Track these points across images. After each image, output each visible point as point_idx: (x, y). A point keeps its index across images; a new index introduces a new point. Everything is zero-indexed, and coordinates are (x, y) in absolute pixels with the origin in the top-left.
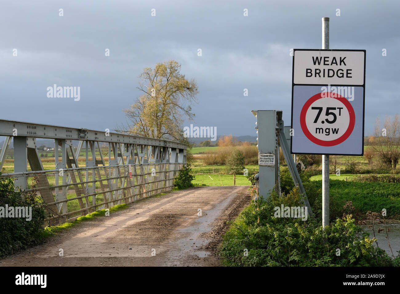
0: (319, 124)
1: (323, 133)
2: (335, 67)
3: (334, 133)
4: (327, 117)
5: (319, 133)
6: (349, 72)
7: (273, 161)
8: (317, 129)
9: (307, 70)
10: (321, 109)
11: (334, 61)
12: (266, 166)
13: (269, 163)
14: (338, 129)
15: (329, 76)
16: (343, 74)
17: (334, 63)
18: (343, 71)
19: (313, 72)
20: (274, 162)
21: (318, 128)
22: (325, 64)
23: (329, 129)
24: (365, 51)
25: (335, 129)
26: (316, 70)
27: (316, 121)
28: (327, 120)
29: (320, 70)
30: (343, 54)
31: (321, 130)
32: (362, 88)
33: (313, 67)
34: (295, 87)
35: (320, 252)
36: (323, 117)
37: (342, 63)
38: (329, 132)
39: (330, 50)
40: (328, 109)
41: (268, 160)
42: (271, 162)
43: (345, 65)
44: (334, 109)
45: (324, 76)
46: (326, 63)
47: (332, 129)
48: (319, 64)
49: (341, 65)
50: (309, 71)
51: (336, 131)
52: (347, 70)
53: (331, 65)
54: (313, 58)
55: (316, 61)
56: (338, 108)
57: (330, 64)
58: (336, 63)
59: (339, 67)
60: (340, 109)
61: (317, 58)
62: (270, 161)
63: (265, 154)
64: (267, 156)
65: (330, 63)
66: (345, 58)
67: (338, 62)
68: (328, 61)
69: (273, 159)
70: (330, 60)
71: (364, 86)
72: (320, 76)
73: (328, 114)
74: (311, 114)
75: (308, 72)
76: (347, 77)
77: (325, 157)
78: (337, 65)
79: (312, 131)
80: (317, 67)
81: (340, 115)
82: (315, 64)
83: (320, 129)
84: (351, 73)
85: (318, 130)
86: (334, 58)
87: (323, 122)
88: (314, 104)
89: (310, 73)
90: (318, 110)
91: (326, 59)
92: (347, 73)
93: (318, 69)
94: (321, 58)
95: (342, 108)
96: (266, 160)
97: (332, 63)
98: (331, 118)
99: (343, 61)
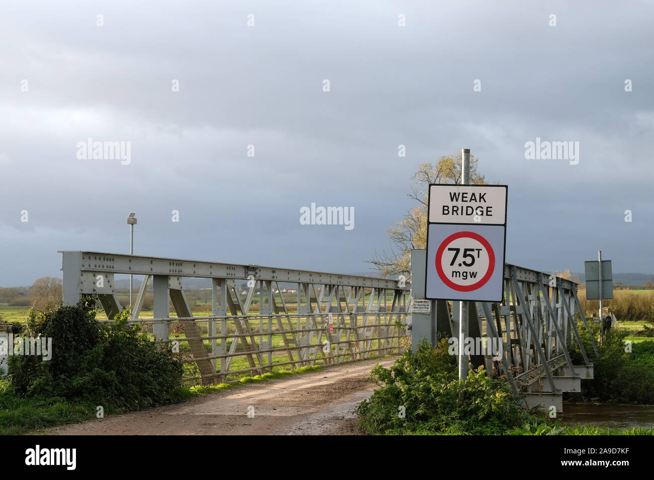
0: (456, 267)
1: (459, 277)
2: (474, 204)
3: (471, 277)
4: (464, 259)
5: (456, 277)
6: (489, 209)
7: (428, 308)
8: (453, 272)
9: (444, 207)
10: (458, 250)
11: (473, 198)
12: (420, 313)
13: (424, 311)
14: (476, 273)
15: (467, 214)
16: (482, 211)
17: (473, 200)
18: (482, 208)
19: (450, 210)
20: (429, 310)
21: (455, 272)
22: (463, 201)
23: (467, 273)
24: (506, 187)
25: (473, 273)
26: (453, 207)
27: (452, 264)
28: (464, 263)
29: (457, 207)
30: (482, 190)
31: (458, 273)
32: (503, 227)
33: (451, 204)
34: (430, 225)
36: (460, 259)
37: (482, 199)
38: (466, 276)
39: (469, 185)
40: (466, 250)
41: (423, 307)
42: (427, 309)
43: (485, 201)
44: (473, 250)
45: (462, 214)
46: (464, 199)
47: (470, 272)
48: (457, 200)
49: (480, 201)
50: (446, 208)
51: (473, 275)
52: (487, 208)
53: (470, 201)
54: (450, 193)
55: (454, 197)
56: (476, 250)
57: (469, 201)
58: (475, 200)
59: (478, 204)
60: (479, 250)
61: (455, 194)
62: (425, 308)
63: (420, 299)
64: (422, 302)
65: (468, 199)
66: (485, 194)
67: (478, 198)
68: (467, 197)
69: (428, 305)
70: (469, 196)
71: (505, 225)
72: (457, 214)
73: (465, 256)
74: (447, 256)
75: (445, 210)
76: (487, 215)
77: (462, 304)
78: (476, 201)
79: (448, 274)
80: (454, 203)
81: (478, 257)
82: (452, 200)
83: (456, 272)
84: (491, 211)
85: (455, 273)
86: (473, 194)
87: (460, 265)
88: (451, 245)
89: (447, 210)
90: (455, 252)
91: (465, 195)
92: (487, 211)
93: (455, 206)
94: (459, 193)
95: (481, 250)
96: (420, 307)
97: (471, 199)
98: (469, 260)
99: (483, 197)
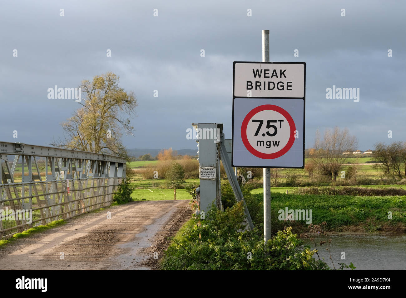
0: (260, 137)
1: (264, 146)
2: (276, 80)
3: (274, 146)
4: (267, 130)
5: (260, 146)
6: (289, 84)
7: (214, 175)
8: (258, 142)
9: (248, 82)
10: (261, 122)
11: (275, 74)
12: (207, 179)
13: (210, 177)
14: (279, 142)
15: (269, 89)
16: (283, 86)
17: (275, 76)
18: (283, 83)
19: (254, 85)
20: (215, 176)
21: (259, 141)
22: (265, 77)
23: (270, 142)
24: (305, 64)
25: (276, 142)
26: (256, 82)
27: (256, 134)
28: (268, 133)
29: (260, 83)
30: (283, 67)
31: (262, 143)
32: (302, 100)
33: (254, 80)
34: (235, 99)
35: (261, 266)
36: (264, 129)
37: (283, 75)
38: (270, 145)
39: (270, 63)
40: (269, 122)
41: (209, 173)
42: (212, 176)
43: (285, 77)
44: (275, 121)
45: (265, 89)
46: (267, 75)
47: (273, 142)
48: (260, 76)
49: (281, 77)
50: (249, 84)
51: (276, 144)
52: (288, 83)
53: (272, 77)
54: (253, 70)
55: (256, 73)
56: (278, 121)
57: (270, 77)
58: (276, 76)
59: (279, 80)
60: (281, 121)
61: (258, 70)
62: (211, 174)
63: (206, 167)
64: (208, 169)
65: (270, 75)
66: (285, 70)
67: (279, 75)
68: (268, 74)
69: (214, 172)
70: (271, 73)
71: (304, 98)
72: (260, 89)
73: (268, 126)
74: (252, 127)
75: (249, 85)
76: (288, 89)
77: (266, 170)
78: (277, 77)
79: (253, 143)
80: (257, 79)
81: (281, 128)
82: (255, 76)
83: (260, 142)
84: (291, 86)
85: (259, 143)
86: (275, 71)
87: (264, 135)
88: (255, 117)
89: (251, 85)
90: (259, 123)
91: (267, 72)
92: (288, 86)
93: (258, 82)
94: (261, 70)
95: (283, 121)
96: (207, 173)
97: (273, 76)
98: (272, 131)
99: (283, 73)
